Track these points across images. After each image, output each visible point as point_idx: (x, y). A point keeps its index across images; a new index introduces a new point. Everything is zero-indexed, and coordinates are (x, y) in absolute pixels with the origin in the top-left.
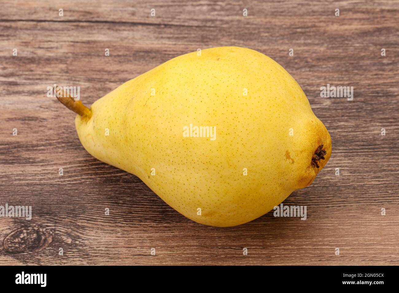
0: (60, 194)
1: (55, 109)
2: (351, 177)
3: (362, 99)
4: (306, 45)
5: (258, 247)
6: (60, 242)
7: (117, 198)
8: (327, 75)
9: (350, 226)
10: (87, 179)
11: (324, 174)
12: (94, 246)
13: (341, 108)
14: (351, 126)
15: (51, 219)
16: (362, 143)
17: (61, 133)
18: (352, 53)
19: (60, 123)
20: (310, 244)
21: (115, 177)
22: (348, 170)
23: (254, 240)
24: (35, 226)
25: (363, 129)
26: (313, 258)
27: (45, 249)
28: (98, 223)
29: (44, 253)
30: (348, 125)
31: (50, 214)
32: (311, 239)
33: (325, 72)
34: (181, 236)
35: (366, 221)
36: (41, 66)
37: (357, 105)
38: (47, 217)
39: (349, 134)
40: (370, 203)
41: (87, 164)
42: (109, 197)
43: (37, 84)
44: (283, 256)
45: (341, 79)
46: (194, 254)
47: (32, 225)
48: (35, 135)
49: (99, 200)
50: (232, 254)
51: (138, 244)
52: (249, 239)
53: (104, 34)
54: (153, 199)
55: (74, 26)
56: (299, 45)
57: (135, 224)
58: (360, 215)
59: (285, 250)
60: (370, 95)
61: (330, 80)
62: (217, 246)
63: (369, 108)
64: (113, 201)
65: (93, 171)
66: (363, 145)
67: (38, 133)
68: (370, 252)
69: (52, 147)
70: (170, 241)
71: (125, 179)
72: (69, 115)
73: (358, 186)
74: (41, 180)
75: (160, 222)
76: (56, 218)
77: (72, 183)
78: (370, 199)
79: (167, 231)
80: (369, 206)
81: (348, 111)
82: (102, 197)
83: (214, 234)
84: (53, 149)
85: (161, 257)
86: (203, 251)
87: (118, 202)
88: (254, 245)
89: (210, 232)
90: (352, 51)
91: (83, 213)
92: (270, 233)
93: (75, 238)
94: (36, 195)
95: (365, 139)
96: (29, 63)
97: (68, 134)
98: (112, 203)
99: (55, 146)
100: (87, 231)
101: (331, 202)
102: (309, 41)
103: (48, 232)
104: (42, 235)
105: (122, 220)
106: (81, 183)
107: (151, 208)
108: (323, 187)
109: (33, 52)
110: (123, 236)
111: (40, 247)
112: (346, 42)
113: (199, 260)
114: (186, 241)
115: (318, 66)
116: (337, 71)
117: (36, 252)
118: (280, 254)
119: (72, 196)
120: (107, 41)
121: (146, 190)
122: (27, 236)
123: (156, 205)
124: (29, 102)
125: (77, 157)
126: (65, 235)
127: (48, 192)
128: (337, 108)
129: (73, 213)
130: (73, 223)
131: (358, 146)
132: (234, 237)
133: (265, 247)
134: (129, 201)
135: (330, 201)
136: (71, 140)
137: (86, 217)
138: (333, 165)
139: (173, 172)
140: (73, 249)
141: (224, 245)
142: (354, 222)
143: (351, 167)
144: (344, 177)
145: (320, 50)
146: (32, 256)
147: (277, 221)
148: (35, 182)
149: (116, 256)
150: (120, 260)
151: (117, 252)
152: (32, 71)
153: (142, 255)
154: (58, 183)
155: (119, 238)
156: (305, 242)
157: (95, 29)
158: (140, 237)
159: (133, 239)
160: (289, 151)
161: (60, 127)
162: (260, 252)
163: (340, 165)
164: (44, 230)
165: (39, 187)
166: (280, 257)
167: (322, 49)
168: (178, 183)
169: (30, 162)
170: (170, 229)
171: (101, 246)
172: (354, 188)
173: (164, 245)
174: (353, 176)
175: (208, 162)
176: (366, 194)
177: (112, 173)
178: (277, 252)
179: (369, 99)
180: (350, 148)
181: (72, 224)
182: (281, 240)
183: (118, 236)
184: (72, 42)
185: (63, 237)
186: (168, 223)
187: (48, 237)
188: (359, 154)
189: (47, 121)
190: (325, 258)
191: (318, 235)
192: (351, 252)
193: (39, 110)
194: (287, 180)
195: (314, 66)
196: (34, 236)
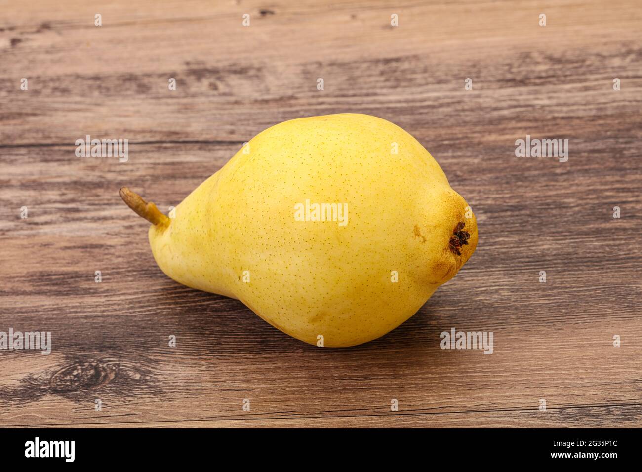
0: (128, 326)
1: (126, 236)
2: (513, 296)
3: (528, 212)
4: (453, 157)
5: (388, 377)
6: (124, 379)
7: (202, 328)
8: (482, 188)
9: (510, 350)
10: (164, 309)
11: (477, 294)
12: (170, 382)
13: (501, 222)
14: (513, 242)
15: (115, 354)
16: (527, 260)
17: (132, 261)
18: (514, 164)
19: (132, 250)
20: (457, 372)
21: (200, 305)
22: (508, 289)
23: (383, 369)
24: (93, 362)
25: (528, 245)
26: (460, 387)
27: (105, 386)
28: (176, 356)
29: (103, 391)
30: (508, 241)
31: (114, 348)
32: (459, 366)
33: (479, 185)
34: (285, 367)
35: (531, 343)
36: (110, 190)
37: (521, 219)
38: (110, 351)
39: (510, 250)
40: (537, 324)
41: (165, 293)
42: (191, 327)
43: (104, 210)
44: (420, 385)
45: (500, 192)
46: (301, 387)
47: (89, 360)
48: (98, 263)
49: (178, 331)
50: (353, 385)
51: (228, 378)
52: (376, 369)
53: (194, 155)
54: (249, 328)
55: (155, 147)
56: (446, 158)
57: (225, 356)
58: (525, 338)
59: (422, 379)
60: (539, 207)
61: (485, 194)
62: (333, 378)
63: (537, 222)
64: (197, 332)
65: (173, 300)
66: (529, 262)
67: (102, 261)
68: (536, 378)
69: (120, 276)
70: (271, 373)
71: (214, 307)
72: (144, 241)
73: (522, 306)
74: (104, 311)
75: (258, 353)
76: (121, 352)
77: (144, 313)
78: (538, 320)
79: (268, 363)
80: (535, 327)
81: (510, 226)
82: (182, 327)
83: (329, 364)
84: (121, 278)
85: (257, 391)
86: (314, 383)
87: (204, 333)
88: (381, 375)
89: (324, 362)
90: (514, 162)
91: (158, 345)
92: (403, 361)
93: (145, 373)
94: (96, 328)
95: (531, 255)
96: (95, 188)
97: (142, 261)
98: (196, 334)
99: (124, 275)
100: (161, 365)
101: (486, 325)
102: (459, 153)
103: (109, 367)
104: (101, 371)
105: (208, 352)
106: (156, 314)
107: (248, 338)
108: (475, 309)
109: (101, 177)
110: (208, 369)
111: (99, 384)
112: (508, 153)
113: (308, 393)
114: (292, 372)
115: (471, 179)
116: (495, 184)
117: (92, 390)
118: (416, 384)
119: (144, 328)
120: (196, 163)
121: (240, 319)
122: (82, 372)
123: (253, 335)
124: (92, 229)
125: (152, 285)
126: (132, 370)
127: (112, 324)
128: (495, 223)
129: (144, 347)
130: (144, 357)
131: (522, 262)
132: (355, 366)
133: (396, 377)
134: (219, 331)
135: (484, 324)
136: (146, 268)
137: (161, 350)
138: (489, 284)
139: (268, 260)
140: (142, 385)
141: (341, 376)
142: (516, 345)
143: (512, 286)
144: (503, 297)
145: (474, 163)
146: (87, 394)
147: (413, 347)
148: (96, 313)
149: (198, 391)
150: (203, 396)
151: (200, 387)
152: (98, 196)
153: (234, 390)
154: (126, 314)
155: (203, 372)
156: (450, 369)
157: (181, 150)
158: (231, 370)
159: (220, 372)
160: (419, 226)
161: (131, 254)
162: (389, 382)
163: (498, 284)
164: (105, 365)
165: (101, 319)
166: (415, 387)
167: (476, 161)
168: (275, 274)
169: (90, 292)
170: (271, 360)
171: (179, 381)
172: (516, 308)
173: (262, 377)
174: (514, 295)
175: (312, 238)
176: (532, 314)
177: (197, 301)
178: (413, 382)
179: (538, 212)
180: (511, 265)
181: (142, 358)
182: (418, 368)
183: (202, 369)
184: (151, 164)
185: (129, 373)
186: (269, 353)
187: (110, 373)
188: (523, 271)
189: (115, 249)
190: (476, 386)
191: (468, 361)
192: (512, 379)
193: (105, 237)
194: (418, 267)
195: (465, 179)
196: (92, 373)
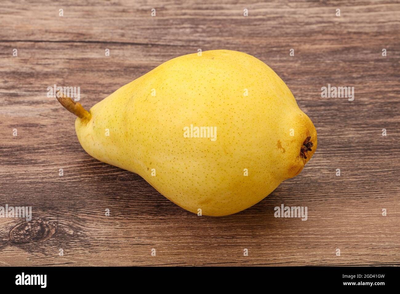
0: (61, 191)
1: (54, 117)
2: (330, 175)
3: (336, 108)
4: (281, 61)
5: (249, 237)
6: (62, 234)
7: (115, 194)
8: (302, 87)
9: (332, 217)
10: (86, 177)
11: (305, 172)
12: (95, 237)
13: (318, 115)
14: (328, 131)
15: (54, 213)
16: (338, 146)
17: (60, 138)
18: (324, 68)
19: (59, 129)
20: (296, 234)
21: (111, 175)
22: (327, 169)
23: (245, 231)
24: (39, 220)
25: (338, 133)
26: (300, 246)
27: (49, 239)
28: (98, 216)
29: (48, 243)
30: (324, 130)
31: (53, 209)
32: (297, 229)
33: (300, 85)
34: (175, 227)
35: (346, 213)
36: (39, 80)
37: (332, 113)
38: (50, 211)
39: (326, 137)
40: (349, 198)
41: (86, 165)
42: (107, 193)
43: (36, 95)
44: (272, 244)
45: (315, 90)
46: (188, 243)
47: (36, 218)
48: (36, 139)
49: (97, 196)
50: (224, 243)
51: (136, 235)
52: (239, 230)
53: (97, 52)
54: (148, 195)
55: (69, 45)
56: (276, 62)
57: (132, 217)
58: (341, 208)
59: (273, 239)
60: (343, 104)
61: (305, 91)
62: (210, 236)
63: (343, 116)
64: (111, 197)
65: (91, 170)
66: (339, 147)
67: (38, 138)
68: (352, 241)
69: (52, 150)
70: (166, 232)
71: (121, 177)
72: (67, 122)
73: (338, 182)
74: (43, 178)
75: (156, 215)
76: (58, 212)
77: (72, 181)
78: (350, 194)
79: (163, 223)
80: (348, 200)
81: (324, 118)
82: (100, 193)
83: (206, 226)
84: (53, 151)
85: (158, 246)
86: (197, 241)
87: (116, 198)
88: (244, 235)
89: (203, 224)
90: (324, 67)
91: (84, 207)
92: (258, 224)
93: (77, 230)
94: (38, 192)
95: (341, 142)
96: (28, 77)
97: (66, 138)
98: (110, 198)
99: (55, 149)
100: (88, 223)
101: (313, 197)
102: (285, 58)
103: (51, 224)
104: (45, 227)
105: (120, 213)
106: (80, 181)
107: (147, 203)
108: (305, 183)
109: (31, 68)
110: (121, 228)
111: (44, 238)
112: (319, 59)
113: (193, 248)
114: (181, 231)
115: (294, 79)
116: (312, 84)
117: (40, 243)
118: (269, 243)
119: (73, 193)
120: (99, 59)
121: (141, 187)
122: (32, 228)
123: (151, 200)
124: (29, 111)
125: (76, 158)
126: (68, 227)
127: (50, 189)
128: (314, 115)
129: (74, 208)
130: (75, 216)
131: (335, 148)
132: (225, 227)
133: (254, 237)
134: (126, 197)
135: (312, 196)
136: (70, 144)
137: (87, 211)
138: (313, 164)
139: (172, 162)
140: (75, 239)
141: (216, 235)
142: (336, 214)
143: (329, 166)
144: (324, 175)
145: (295, 66)
146: (37, 246)
147: (264, 213)
148: (37, 180)
149: (116, 245)
150: (120, 249)
151: (117, 242)
152: (31, 84)
153: (141, 244)
154: (59, 181)
155: (118, 230)
156: (292, 231)
157: (88, 48)
158: (138, 228)
159: (130, 230)
160: (281, 141)
161: (59, 132)
162: (250, 241)
163: (319, 164)
164: (47, 223)
165: (42, 185)
166: (269, 245)
167: (297, 65)
168: (177, 171)
169: (32, 163)
170: (165, 221)
171: (102, 236)
172: (334, 184)
173: (160, 235)
174: (332, 173)
175: (206, 150)
176: (345, 189)
177: (109, 172)
178: (266, 241)
179: (343, 108)
180: (328, 149)
181: (73, 217)
182: (269, 230)
183: (117, 227)
184: (67, 59)
185: (66, 229)
186: (163, 216)
187: (52, 229)
188: (336, 154)
189: (46, 127)
190: (311, 246)
191: (303, 225)
192: (334, 240)
193: (39, 118)
194: (278, 169)
195: (290, 79)
196: (38, 229)
